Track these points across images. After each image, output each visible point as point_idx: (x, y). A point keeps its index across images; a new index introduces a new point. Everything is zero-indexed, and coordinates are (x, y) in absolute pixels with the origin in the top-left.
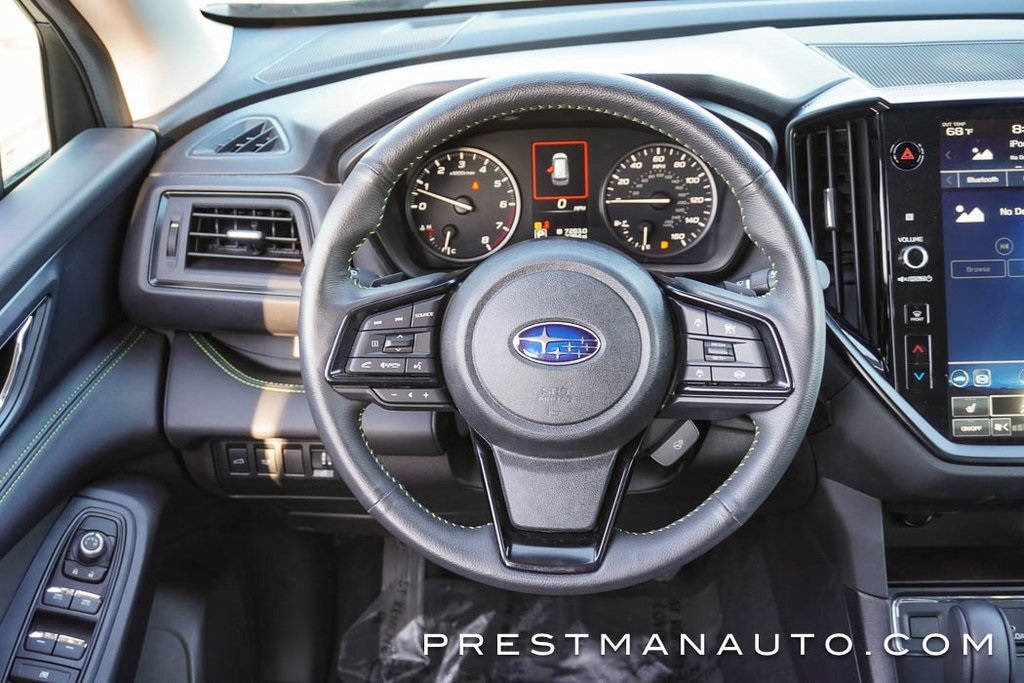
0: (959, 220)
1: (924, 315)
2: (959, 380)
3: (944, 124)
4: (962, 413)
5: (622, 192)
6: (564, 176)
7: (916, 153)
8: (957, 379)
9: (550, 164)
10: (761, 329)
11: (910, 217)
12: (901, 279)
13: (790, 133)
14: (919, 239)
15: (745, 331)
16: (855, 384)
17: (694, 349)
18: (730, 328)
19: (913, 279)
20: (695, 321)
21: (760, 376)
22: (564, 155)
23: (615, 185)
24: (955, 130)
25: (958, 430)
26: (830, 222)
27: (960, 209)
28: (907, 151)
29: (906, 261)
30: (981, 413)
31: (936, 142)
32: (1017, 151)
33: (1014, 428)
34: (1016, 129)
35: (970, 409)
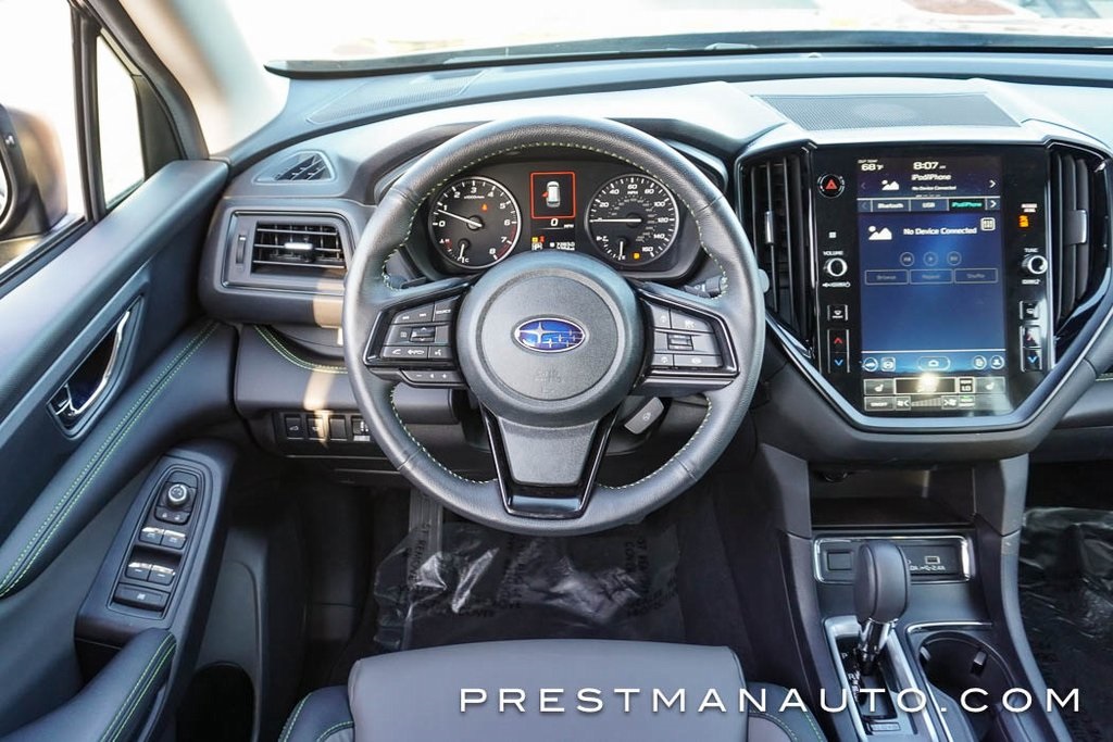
0: (871, 238)
1: (843, 314)
2: (870, 366)
3: (860, 161)
4: (872, 392)
5: (603, 213)
6: (556, 200)
7: (838, 183)
8: (868, 365)
9: (545, 190)
10: (713, 324)
11: (833, 235)
12: (825, 285)
13: (738, 167)
14: (840, 253)
15: (701, 326)
16: (788, 369)
17: (660, 340)
18: (689, 323)
19: (835, 285)
20: (661, 317)
21: (712, 362)
22: (556, 184)
23: (598, 207)
24: (869, 166)
25: (869, 406)
26: (769, 239)
27: (872, 229)
28: (831, 182)
29: (830, 271)
30: (887, 392)
31: (854, 174)
32: (918, 183)
33: (913, 405)
34: (917, 166)
35: (879, 389)
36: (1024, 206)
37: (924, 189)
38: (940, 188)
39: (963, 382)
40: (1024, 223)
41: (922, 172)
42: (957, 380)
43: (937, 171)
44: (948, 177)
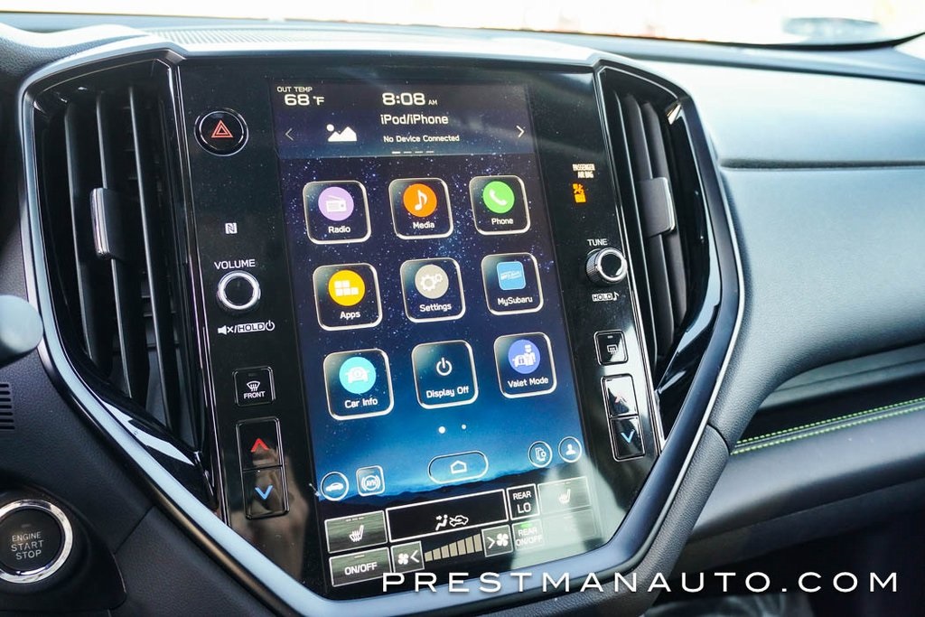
1: (264, 387)
2: (334, 489)
3: (280, 89)
4: (342, 544)
7: (233, 125)
8: (330, 488)
12: (222, 330)
14: (250, 263)
16: (153, 520)
19: (243, 328)
24: (298, 98)
25: (340, 574)
26: (102, 246)
28: (221, 125)
29: (222, 295)
30: (373, 539)
31: (269, 114)
32: (392, 129)
33: (428, 557)
34: (388, 98)
35: (356, 536)
36: (575, 167)
37: (404, 139)
38: (432, 139)
39: (517, 496)
40: (580, 198)
41: (398, 110)
42: (505, 492)
43: (426, 110)
44: (444, 120)
